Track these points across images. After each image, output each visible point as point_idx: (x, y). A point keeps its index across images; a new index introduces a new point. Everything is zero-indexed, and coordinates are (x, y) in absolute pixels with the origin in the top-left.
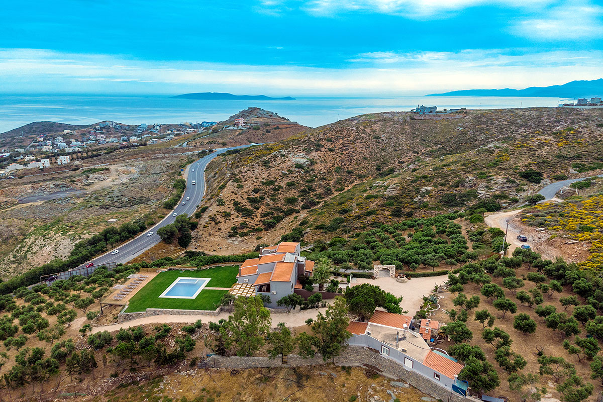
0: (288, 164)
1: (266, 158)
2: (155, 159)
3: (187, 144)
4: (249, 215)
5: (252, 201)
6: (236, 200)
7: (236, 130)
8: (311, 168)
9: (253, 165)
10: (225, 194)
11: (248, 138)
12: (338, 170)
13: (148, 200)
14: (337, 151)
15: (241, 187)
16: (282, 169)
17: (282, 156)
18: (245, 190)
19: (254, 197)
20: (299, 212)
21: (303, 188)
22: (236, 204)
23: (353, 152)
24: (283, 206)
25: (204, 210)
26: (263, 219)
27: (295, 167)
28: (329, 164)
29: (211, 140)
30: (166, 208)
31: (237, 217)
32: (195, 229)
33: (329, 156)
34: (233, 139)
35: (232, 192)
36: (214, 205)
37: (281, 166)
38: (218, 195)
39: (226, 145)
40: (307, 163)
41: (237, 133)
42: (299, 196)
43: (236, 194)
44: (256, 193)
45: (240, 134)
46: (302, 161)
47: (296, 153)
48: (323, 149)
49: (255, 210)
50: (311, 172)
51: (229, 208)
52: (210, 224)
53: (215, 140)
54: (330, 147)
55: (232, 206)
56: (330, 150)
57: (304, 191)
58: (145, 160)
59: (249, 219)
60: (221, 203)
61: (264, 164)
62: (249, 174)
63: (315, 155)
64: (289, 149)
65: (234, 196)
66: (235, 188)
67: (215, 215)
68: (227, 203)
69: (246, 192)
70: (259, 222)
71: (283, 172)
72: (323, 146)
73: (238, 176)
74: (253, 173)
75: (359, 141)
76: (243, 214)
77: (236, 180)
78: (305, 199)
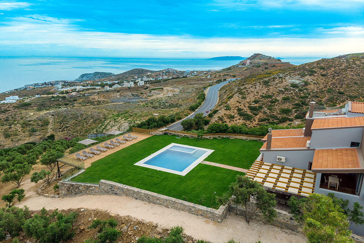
0: (284, 83)
1: (266, 79)
2: (190, 84)
3: (210, 76)
4: (249, 119)
5: (252, 109)
6: (240, 107)
7: (244, 67)
8: (304, 88)
9: (256, 84)
10: (232, 102)
11: (251, 73)
12: (330, 91)
13: (181, 105)
14: (329, 76)
15: (244, 98)
16: (279, 87)
17: (280, 78)
18: (247, 101)
19: (254, 106)
20: (292, 121)
21: (297, 102)
22: (239, 110)
23: (344, 78)
24: (278, 115)
25: (215, 112)
26: (260, 123)
27: (291, 86)
28: (322, 86)
29: (226, 73)
30: (190, 110)
31: (239, 119)
32: (207, 125)
33: (322, 80)
34: (240, 73)
35: (237, 101)
36: (223, 110)
37: (279, 85)
38: (226, 103)
39: (235, 77)
40: (301, 83)
41: (244, 69)
42: (293, 108)
43: (240, 103)
44: (256, 103)
45: (246, 70)
46: (297, 82)
47: (292, 76)
48: (316, 74)
49: (254, 116)
50: (305, 91)
51: (233, 112)
52: (219, 122)
53: (228, 74)
54: (323, 73)
55: (236, 111)
56: (323, 75)
57: (297, 105)
58: (184, 85)
59: (248, 122)
60: (228, 108)
61: (265, 83)
62: (252, 89)
63: (308, 78)
64: (286, 73)
65: (238, 104)
66: (240, 99)
67: (223, 116)
68: (232, 109)
69: (248, 102)
70: (257, 125)
71: (279, 89)
72: (316, 72)
73: (243, 91)
74: (255, 89)
75: (350, 69)
76: (245, 118)
77: (241, 93)
78: (298, 110)
